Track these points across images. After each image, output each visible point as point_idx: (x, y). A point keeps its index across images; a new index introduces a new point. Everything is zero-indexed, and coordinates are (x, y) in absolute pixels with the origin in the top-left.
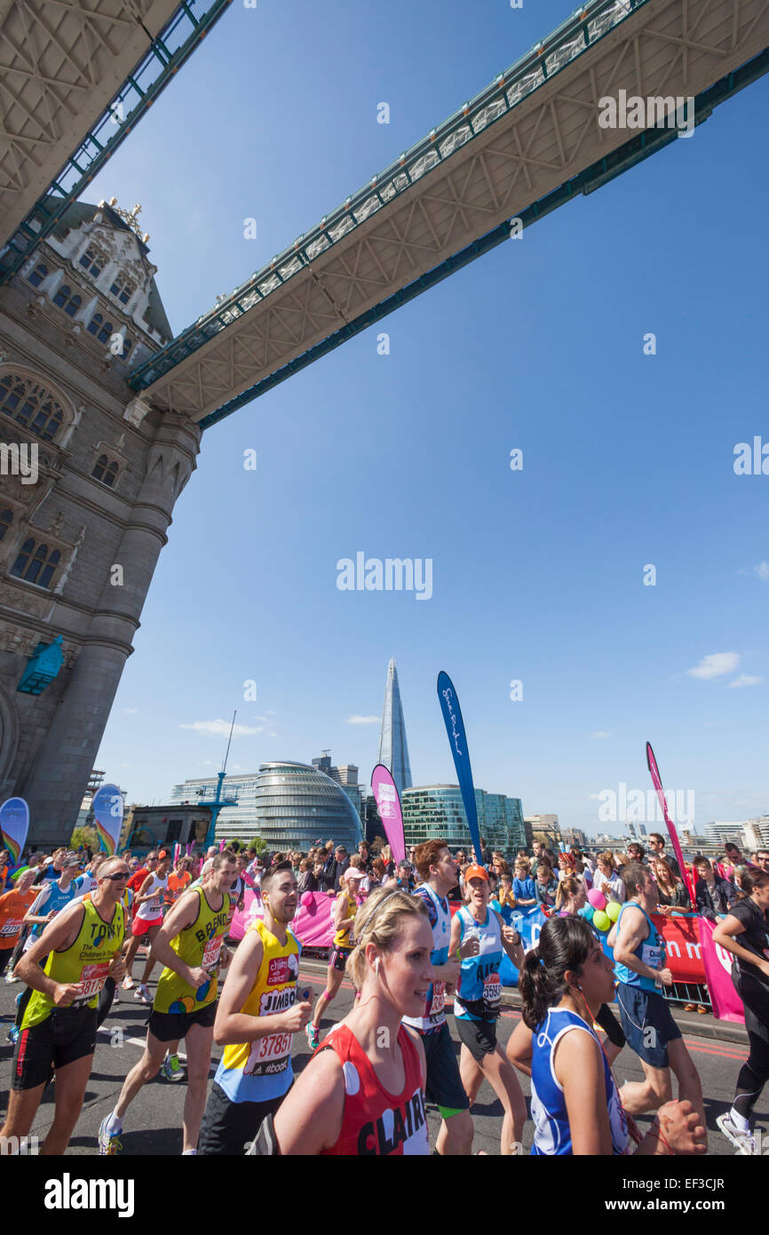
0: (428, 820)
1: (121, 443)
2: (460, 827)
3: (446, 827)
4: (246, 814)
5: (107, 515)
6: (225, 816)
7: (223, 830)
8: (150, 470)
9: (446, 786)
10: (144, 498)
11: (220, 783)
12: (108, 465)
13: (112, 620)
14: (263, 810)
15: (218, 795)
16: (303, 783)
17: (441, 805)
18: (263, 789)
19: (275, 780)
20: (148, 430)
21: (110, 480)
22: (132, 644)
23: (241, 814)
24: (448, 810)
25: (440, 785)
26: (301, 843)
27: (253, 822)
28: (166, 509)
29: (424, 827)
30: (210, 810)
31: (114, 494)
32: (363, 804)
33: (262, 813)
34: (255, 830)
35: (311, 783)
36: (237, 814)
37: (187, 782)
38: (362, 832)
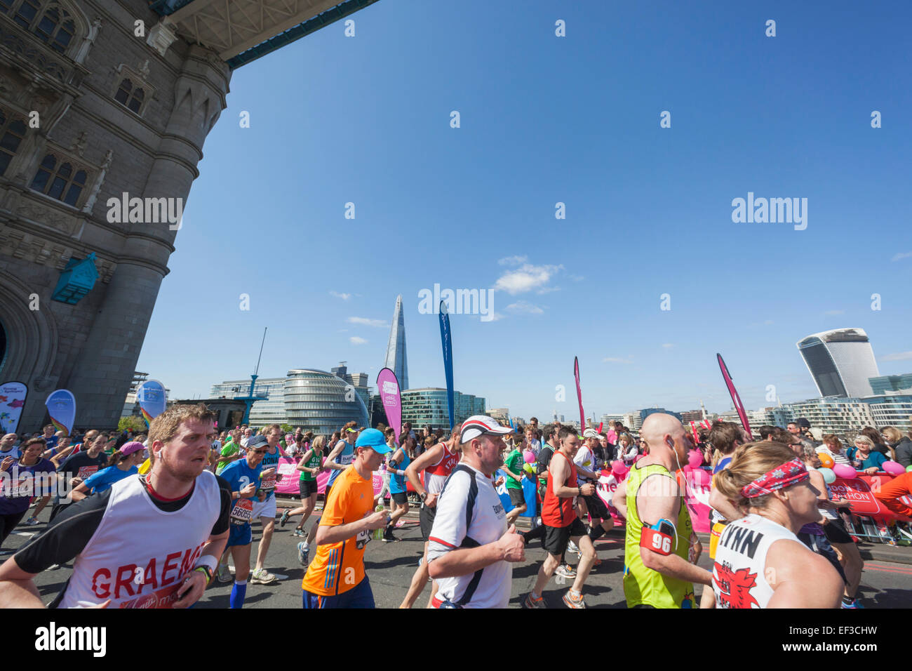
0: (418, 412)
1: (145, 68)
2: (441, 417)
3: (431, 416)
4: (276, 407)
5: (134, 141)
6: (257, 409)
7: (256, 419)
8: (178, 102)
9: (434, 389)
10: (172, 129)
11: (253, 383)
12: (133, 91)
13: (147, 243)
14: (290, 404)
15: (251, 393)
16: (323, 385)
17: (429, 402)
18: (290, 389)
19: (300, 382)
20: (175, 61)
21: (136, 106)
22: (168, 266)
23: (272, 407)
24: (433, 405)
25: (429, 388)
26: (321, 428)
27: (281, 413)
28: (197, 144)
29: (415, 417)
30: (245, 404)
31: (141, 121)
32: (370, 401)
33: (289, 406)
34: (283, 419)
35: (329, 385)
36: (268, 407)
37: (224, 383)
38: (368, 420)
